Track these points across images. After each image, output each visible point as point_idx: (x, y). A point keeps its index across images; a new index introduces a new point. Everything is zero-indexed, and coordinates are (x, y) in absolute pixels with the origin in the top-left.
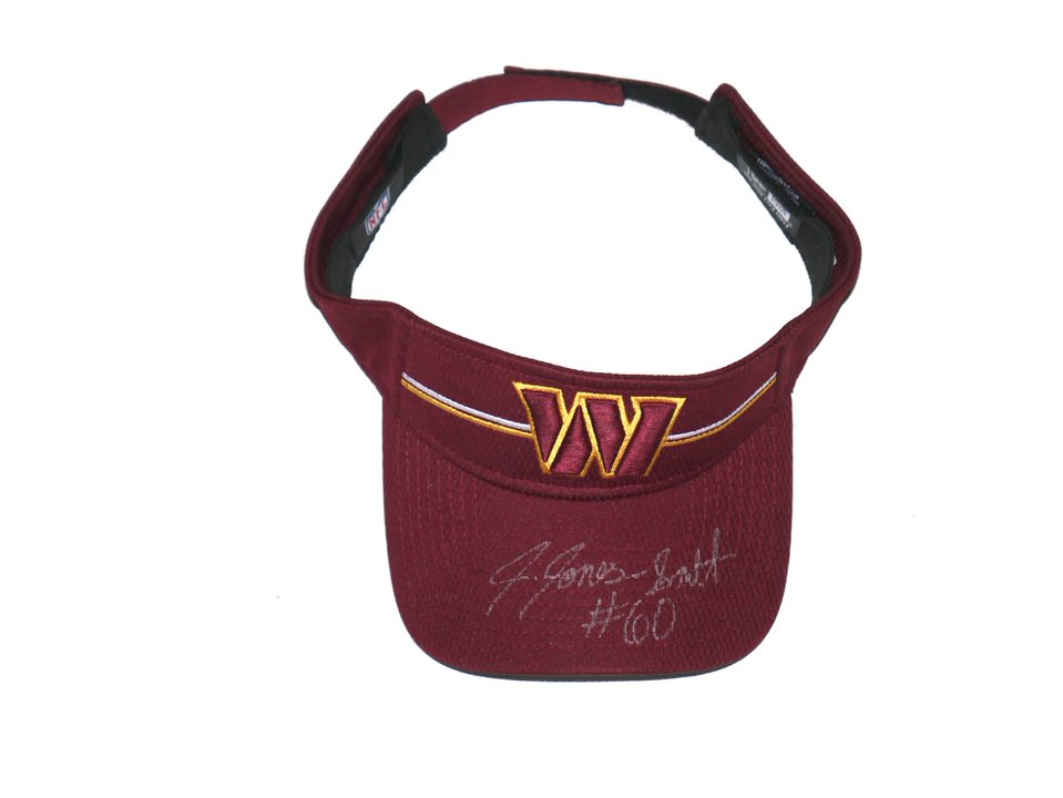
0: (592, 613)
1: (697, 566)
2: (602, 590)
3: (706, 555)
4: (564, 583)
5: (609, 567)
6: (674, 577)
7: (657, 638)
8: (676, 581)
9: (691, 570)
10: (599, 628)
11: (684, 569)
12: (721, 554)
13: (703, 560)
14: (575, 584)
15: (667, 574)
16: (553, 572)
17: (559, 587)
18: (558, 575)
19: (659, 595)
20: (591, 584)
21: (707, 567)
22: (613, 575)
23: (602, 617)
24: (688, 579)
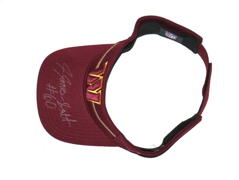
0: (52, 86)
1: (66, 115)
2: (58, 89)
3: (69, 118)
4: (61, 80)
5: (65, 91)
6: (63, 108)
7: (46, 103)
8: (61, 109)
9: (65, 113)
10: (48, 88)
11: (65, 111)
12: (70, 122)
13: (68, 117)
14: (60, 83)
15: (63, 106)
16: (64, 77)
17: (60, 79)
18: (63, 79)
19: (57, 104)
20: (60, 86)
21: (66, 118)
22: (62, 92)
23: (51, 89)
24: (62, 112)
